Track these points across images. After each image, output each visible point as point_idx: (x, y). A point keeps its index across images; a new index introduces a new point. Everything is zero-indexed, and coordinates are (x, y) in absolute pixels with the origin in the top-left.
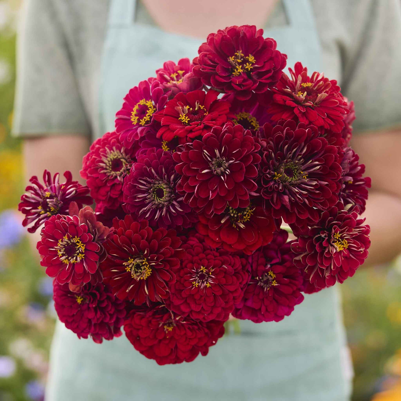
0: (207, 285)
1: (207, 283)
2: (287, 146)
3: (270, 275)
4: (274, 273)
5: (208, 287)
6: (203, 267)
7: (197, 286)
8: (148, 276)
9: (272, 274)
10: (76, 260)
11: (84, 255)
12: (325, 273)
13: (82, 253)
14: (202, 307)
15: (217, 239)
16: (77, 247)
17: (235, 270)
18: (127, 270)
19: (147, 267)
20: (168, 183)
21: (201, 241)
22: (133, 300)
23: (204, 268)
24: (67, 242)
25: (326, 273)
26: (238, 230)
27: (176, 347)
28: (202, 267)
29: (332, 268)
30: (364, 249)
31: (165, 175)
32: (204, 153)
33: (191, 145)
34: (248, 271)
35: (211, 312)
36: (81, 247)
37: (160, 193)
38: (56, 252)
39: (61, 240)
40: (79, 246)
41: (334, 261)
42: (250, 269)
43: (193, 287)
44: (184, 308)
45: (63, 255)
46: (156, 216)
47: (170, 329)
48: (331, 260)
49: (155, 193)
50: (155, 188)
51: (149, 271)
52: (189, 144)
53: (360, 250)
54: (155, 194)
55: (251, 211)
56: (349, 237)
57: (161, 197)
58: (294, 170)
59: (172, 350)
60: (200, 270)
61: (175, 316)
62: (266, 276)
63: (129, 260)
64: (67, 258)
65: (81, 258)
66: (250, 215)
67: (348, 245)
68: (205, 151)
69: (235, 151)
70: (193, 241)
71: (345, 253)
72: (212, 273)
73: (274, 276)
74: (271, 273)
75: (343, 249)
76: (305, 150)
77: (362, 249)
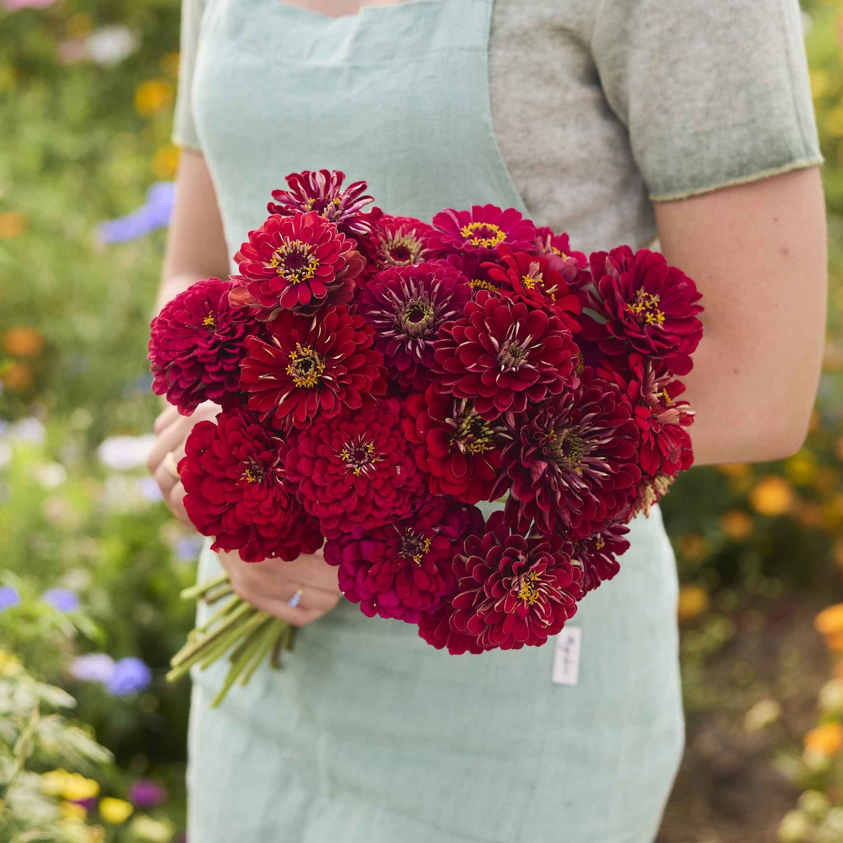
0: (356, 469)
1: (358, 468)
2: (593, 414)
3: (425, 544)
4: (430, 547)
5: (354, 473)
6: (372, 446)
7: (343, 459)
8: (305, 386)
9: (427, 545)
10: (286, 275)
11: (299, 281)
12: (481, 605)
13: (301, 277)
14: (326, 487)
15: (422, 432)
16: (305, 267)
17: (405, 487)
18: (291, 354)
19: (317, 374)
20: (439, 315)
21: (402, 414)
22: (252, 394)
23: (373, 448)
24: (303, 252)
25: (482, 607)
26: (450, 451)
27: (233, 505)
28: (372, 444)
29: (496, 605)
30: (550, 624)
31: (447, 302)
32: (514, 326)
33: (511, 305)
34: (413, 506)
35: (327, 505)
36: (309, 272)
37: (416, 315)
38: (281, 244)
39: (302, 242)
40: (307, 269)
41: (505, 600)
42: (418, 506)
43: (339, 455)
44: (303, 465)
45: (282, 255)
46: (386, 333)
47: (250, 479)
48: (502, 596)
49: (412, 310)
50: (417, 306)
51: (313, 382)
52: (510, 301)
53: (543, 621)
54: (410, 311)
55: (485, 448)
56: (546, 593)
57: (411, 320)
58: (573, 450)
59: (225, 503)
60: (367, 444)
61: (280, 465)
62: (419, 540)
63: (307, 348)
64: (281, 262)
65: (292, 280)
66: (479, 450)
67: (536, 602)
68: (518, 325)
69: (545, 363)
70: (394, 406)
71: (525, 606)
72: (376, 462)
73: (426, 550)
74: (428, 542)
75: (527, 599)
76: (606, 441)
77: (547, 622)
